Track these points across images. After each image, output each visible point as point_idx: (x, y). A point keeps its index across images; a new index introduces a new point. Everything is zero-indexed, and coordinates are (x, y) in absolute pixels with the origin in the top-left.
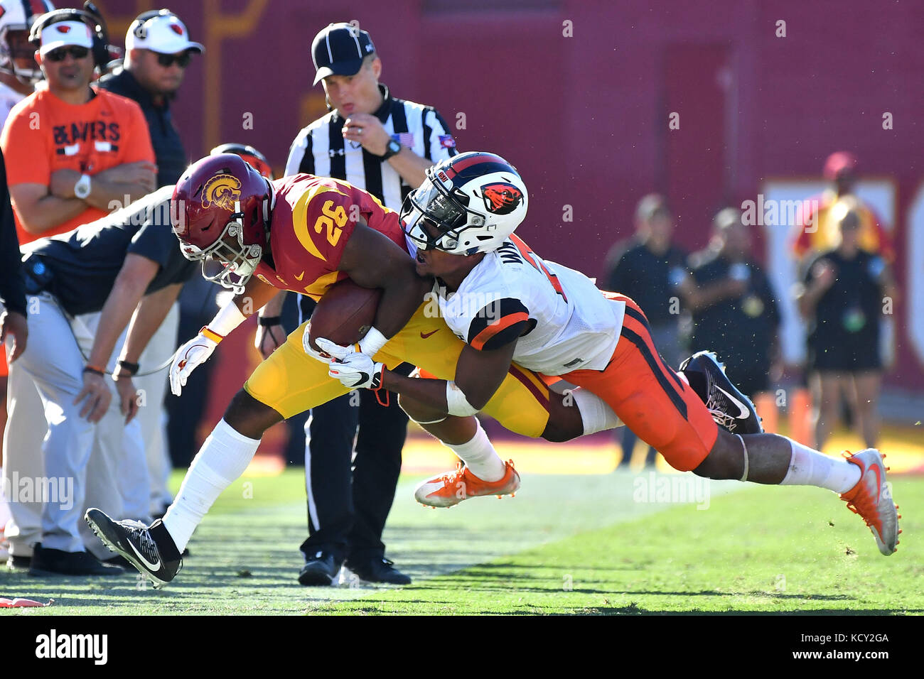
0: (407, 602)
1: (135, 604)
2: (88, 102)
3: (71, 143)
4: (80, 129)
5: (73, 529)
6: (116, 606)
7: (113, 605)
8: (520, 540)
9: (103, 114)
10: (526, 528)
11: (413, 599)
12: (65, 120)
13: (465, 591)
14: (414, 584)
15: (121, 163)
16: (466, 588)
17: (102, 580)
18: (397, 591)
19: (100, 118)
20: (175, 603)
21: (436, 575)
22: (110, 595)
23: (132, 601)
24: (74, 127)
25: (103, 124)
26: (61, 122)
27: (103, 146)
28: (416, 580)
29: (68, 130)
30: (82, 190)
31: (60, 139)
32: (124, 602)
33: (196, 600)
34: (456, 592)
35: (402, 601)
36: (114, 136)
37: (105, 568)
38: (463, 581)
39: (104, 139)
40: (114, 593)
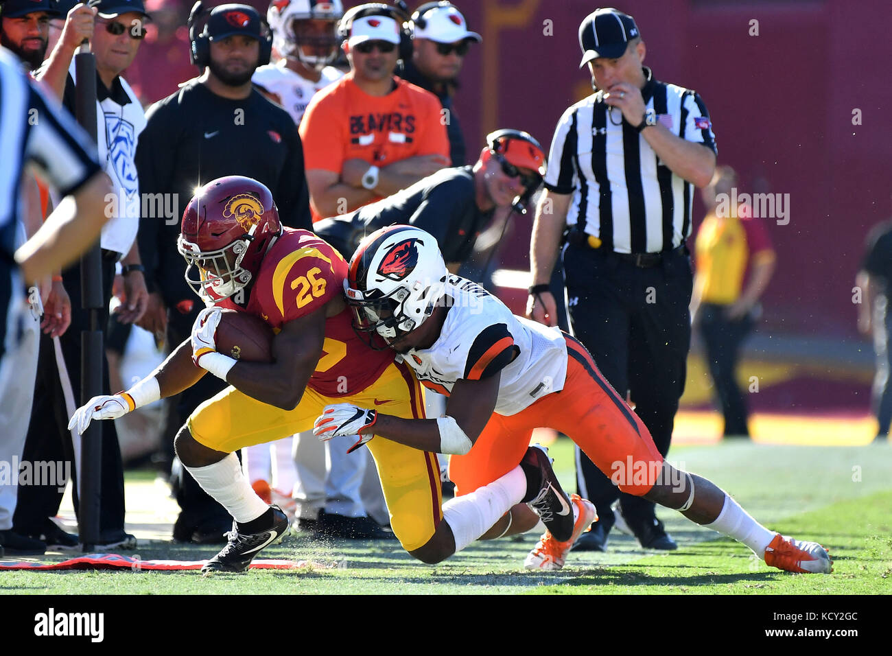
0: (673, 567)
1: (414, 567)
2: (388, 94)
3: (366, 133)
4: (377, 120)
5: (355, 495)
6: (395, 568)
7: (392, 568)
8: (781, 508)
9: (401, 106)
10: (786, 497)
11: (679, 564)
12: (362, 110)
13: (728, 557)
14: (680, 549)
15: (415, 154)
16: (728, 554)
17: (383, 544)
18: (663, 556)
19: (398, 110)
20: (452, 566)
21: (702, 542)
22: (390, 558)
23: (410, 564)
24: (371, 118)
25: (399, 115)
26: (358, 112)
27: (397, 138)
28: (682, 546)
29: (365, 121)
30: (370, 180)
31: (356, 129)
32: (403, 565)
33: (472, 564)
34: (720, 558)
35: (669, 566)
36: (410, 128)
37: (385, 532)
38: (726, 547)
39: (399, 130)
40: (395, 556)
